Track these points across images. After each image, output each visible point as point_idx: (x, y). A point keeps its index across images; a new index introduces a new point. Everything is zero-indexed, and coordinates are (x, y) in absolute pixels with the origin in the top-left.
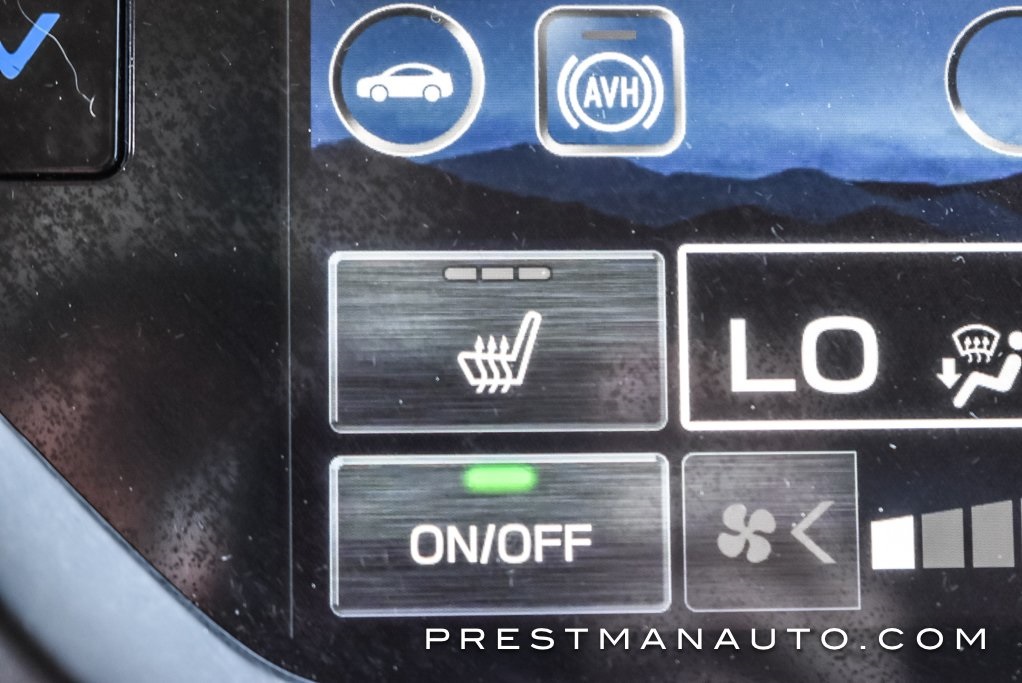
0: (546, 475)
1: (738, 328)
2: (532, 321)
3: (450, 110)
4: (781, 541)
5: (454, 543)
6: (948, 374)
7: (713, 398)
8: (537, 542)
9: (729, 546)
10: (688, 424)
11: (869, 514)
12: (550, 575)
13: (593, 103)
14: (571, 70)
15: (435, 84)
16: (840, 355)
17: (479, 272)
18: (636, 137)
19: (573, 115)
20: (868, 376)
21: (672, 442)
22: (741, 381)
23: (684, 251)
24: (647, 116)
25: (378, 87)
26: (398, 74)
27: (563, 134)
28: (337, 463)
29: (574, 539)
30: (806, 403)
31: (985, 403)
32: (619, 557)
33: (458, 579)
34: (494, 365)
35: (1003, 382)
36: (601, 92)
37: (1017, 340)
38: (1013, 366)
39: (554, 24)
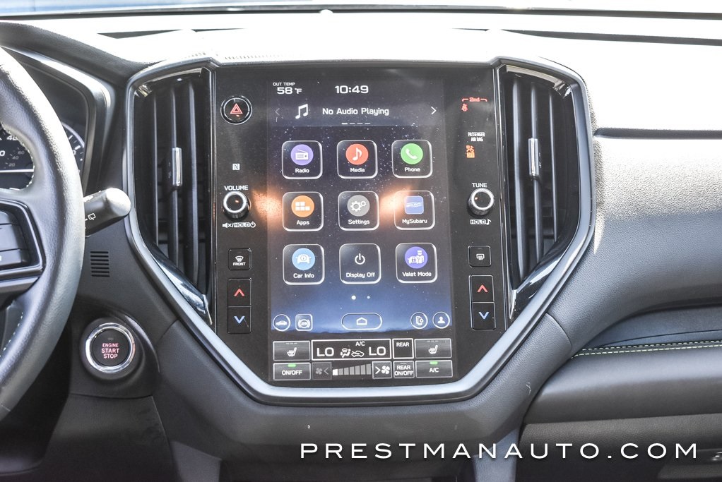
0: (297, 365)
1: (318, 349)
2: (295, 349)
3: (286, 326)
4: (323, 372)
5: (287, 373)
6: (341, 354)
7: (315, 356)
8: (296, 372)
9: (317, 372)
10: (313, 359)
11: (333, 369)
12: (297, 376)
14: (300, 321)
15: (285, 323)
16: (329, 352)
17: (290, 343)
18: (307, 329)
19: (300, 326)
20: (332, 355)
21: (311, 362)
22: (318, 355)
23: (312, 341)
24: (308, 326)
25: (279, 324)
26: (281, 322)
27: (299, 328)
28: (274, 364)
29: (300, 372)
30: (326, 357)
31: (345, 357)
32: (305, 374)
33: (288, 376)
34: (291, 353)
35: (348, 355)
36: (303, 324)
37: (349, 350)
38: (349, 353)
39: (298, 316)
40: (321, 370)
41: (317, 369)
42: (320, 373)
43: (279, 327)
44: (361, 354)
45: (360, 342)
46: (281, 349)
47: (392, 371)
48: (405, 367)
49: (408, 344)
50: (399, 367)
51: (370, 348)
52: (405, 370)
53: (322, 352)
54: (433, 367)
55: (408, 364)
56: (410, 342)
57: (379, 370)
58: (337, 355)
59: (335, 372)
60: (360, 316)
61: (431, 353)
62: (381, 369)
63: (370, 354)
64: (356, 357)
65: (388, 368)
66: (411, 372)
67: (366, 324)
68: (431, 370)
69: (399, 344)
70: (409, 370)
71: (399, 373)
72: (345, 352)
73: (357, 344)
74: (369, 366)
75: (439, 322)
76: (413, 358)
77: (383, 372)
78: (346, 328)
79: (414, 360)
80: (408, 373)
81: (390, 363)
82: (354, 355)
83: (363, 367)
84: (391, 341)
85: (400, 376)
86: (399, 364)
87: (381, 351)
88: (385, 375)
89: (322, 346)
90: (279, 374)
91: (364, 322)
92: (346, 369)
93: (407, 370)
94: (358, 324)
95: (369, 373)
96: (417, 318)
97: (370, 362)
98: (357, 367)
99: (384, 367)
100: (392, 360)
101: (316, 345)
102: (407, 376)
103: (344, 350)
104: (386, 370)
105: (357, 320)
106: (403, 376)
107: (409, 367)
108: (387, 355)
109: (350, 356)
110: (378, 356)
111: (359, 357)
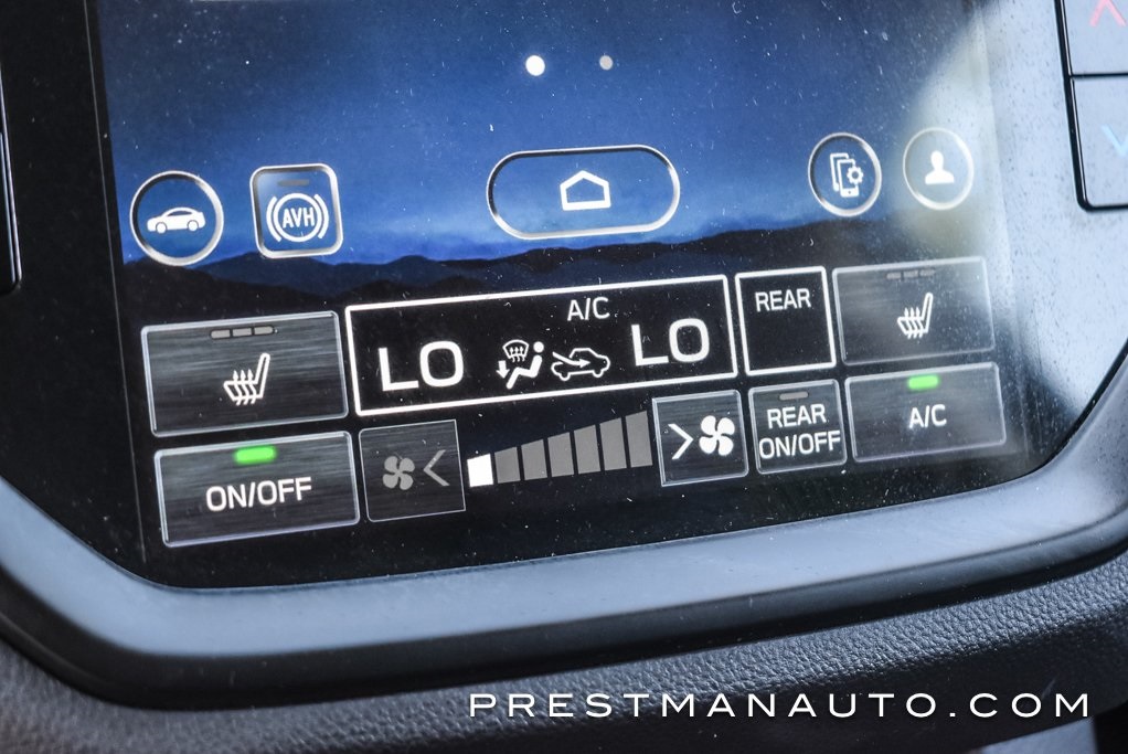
0: (281, 449)
1: (383, 353)
2: (265, 358)
3: (205, 234)
4: (418, 475)
5: (233, 496)
6: (503, 370)
7: (373, 395)
8: (280, 490)
9: (389, 482)
10: (360, 412)
11: (466, 455)
12: (290, 510)
13: (288, 225)
14: (273, 206)
15: (194, 220)
16: (442, 364)
17: (231, 333)
18: (316, 244)
19: (278, 234)
20: (458, 375)
21: (353, 424)
22: (388, 385)
23: (349, 310)
24: (320, 231)
25: (165, 223)
26: (171, 215)
27: (273, 245)
28: (158, 455)
29: (301, 486)
30: (425, 394)
31: (524, 385)
32: (328, 494)
33: (237, 517)
34: (245, 387)
35: (533, 372)
36: (292, 218)
37: (539, 347)
38: (537, 362)
39: (261, 179)
40: (408, 465)
41: (390, 463)
42: (407, 483)
43: (168, 242)
44: (597, 364)
45: (586, 300)
46: (189, 367)
47: (745, 440)
48: (804, 416)
49: (803, 297)
50: (777, 417)
51: (636, 330)
52: (805, 428)
53: (405, 366)
54: (923, 399)
55: (812, 397)
56: (812, 282)
57: (689, 440)
58: (481, 378)
59: (480, 471)
60: (571, 161)
61: (909, 333)
62: (698, 434)
63: (640, 360)
64: (575, 382)
65: (727, 426)
66: (832, 438)
67: (606, 203)
68: (915, 420)
69: (767, 301)
70: (819, 427)
71: (781, 447)
72: (520, 363)
73: (574, 311)
74: (636, 421)
75: (930, 179)
76: (832, 364)
77: (707, 446)
78: (509, 229)
79: (840, 373)
80: (817, 442)
81: (731, 401)
82: (564, 369)
83: (611, 428)
84: (730, 284)
85: (783, 460)
86: (775, 401)
87: (689, 340)
88: (715, 462)
89: (402, 335)
90: (190, 511)
91: (596, 193)
92: (533, 450)
93: (812, 429)
94: (567, 206)
95: (641, 459)
96: (838, 159)
97: (639, 401)
98: (585, 436)
99: (708, 424)
100: (743, 383)
101: (371, 332)
102: (814, 458)
103: (514, 349)
104: (717, 436)
105: (564, 186)
106: (799, 459)
107: (819, 412)
108: (718, 360)
109: (545, 380)
110: (675, 369)
111: (588, 381)
